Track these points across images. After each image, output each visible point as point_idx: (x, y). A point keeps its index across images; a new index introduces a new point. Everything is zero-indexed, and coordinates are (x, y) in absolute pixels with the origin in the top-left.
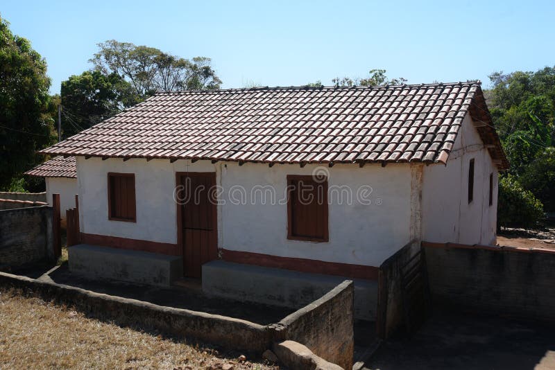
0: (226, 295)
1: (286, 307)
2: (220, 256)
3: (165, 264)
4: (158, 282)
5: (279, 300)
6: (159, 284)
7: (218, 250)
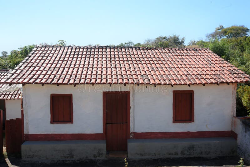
0: (144, 157)
1: (180, 158)
2: (131, 136)
3: (103, 146)
4: (97, 157)
5: (175, 154)
6: (98, 158)
7: (130, 133)
